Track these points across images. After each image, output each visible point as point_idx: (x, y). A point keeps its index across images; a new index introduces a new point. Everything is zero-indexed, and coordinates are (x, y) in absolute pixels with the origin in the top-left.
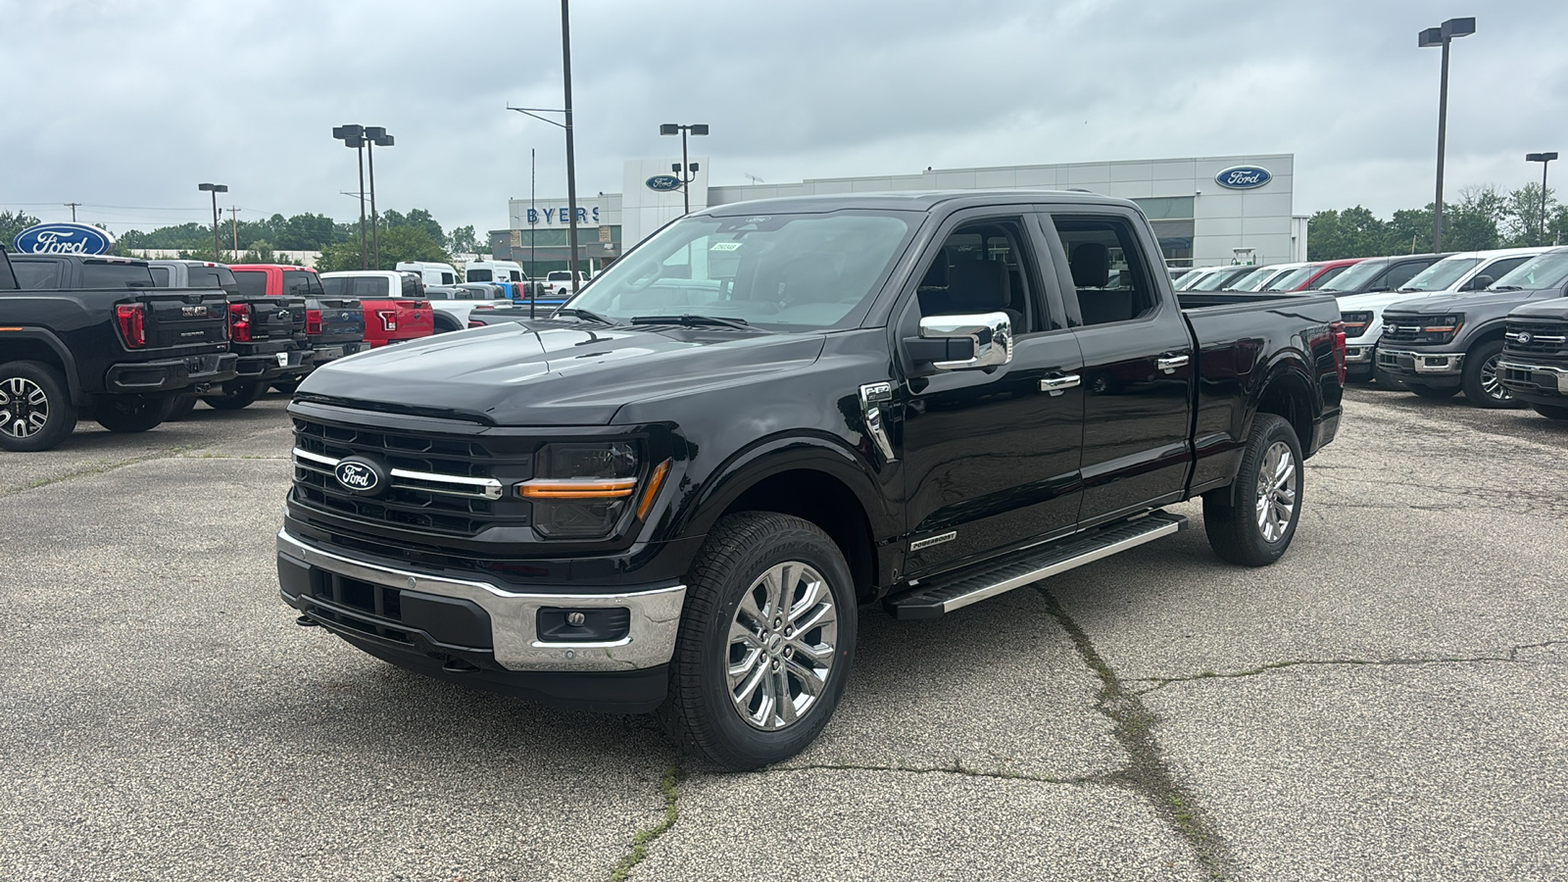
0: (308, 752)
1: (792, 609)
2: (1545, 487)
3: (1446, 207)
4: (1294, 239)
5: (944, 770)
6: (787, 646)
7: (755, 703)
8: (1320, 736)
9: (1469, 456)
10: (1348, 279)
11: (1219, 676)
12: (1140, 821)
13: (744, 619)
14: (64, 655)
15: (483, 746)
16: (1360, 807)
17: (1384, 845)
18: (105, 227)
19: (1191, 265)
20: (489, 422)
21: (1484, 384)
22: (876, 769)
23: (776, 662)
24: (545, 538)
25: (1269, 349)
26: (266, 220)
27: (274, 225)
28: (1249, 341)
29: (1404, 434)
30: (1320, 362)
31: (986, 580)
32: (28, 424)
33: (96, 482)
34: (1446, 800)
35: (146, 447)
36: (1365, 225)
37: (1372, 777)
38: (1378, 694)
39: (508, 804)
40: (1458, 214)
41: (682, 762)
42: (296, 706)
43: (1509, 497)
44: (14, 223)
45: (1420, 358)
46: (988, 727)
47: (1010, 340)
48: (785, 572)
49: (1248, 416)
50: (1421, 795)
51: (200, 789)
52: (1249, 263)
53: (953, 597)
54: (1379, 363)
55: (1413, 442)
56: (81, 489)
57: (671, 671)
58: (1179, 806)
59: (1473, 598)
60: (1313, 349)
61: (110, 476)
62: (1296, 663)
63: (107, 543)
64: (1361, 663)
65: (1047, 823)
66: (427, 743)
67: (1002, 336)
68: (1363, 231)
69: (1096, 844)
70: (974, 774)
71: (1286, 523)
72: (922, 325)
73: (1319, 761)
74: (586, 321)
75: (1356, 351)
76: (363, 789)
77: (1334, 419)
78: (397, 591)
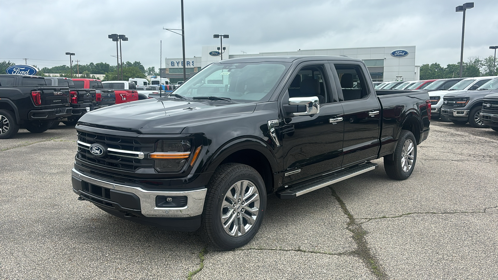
0: (81, 243)
1: (245, 196)
2: (495, 154)
3: (464, 63)
4: (415, 73)
5: (295, 250)
6: (243, 208)
7: (231, 228)
8: (421, 239)
9: (470, 144)
10: (432, 86)
11: (388, 217)
12: (360, 269)
13: (228, 199)
14: (3, 208)
15: (140, 241)
16: (434, 264)
17: (442, 278)
18: (36, 66)
19: (383, 81)
20: (139, 133)
21: (475, 120)
22: (272, 250)
23: (239, 214)
24: (159, 172)
25: (406, 109)
26: (88, 65)
27: (91, 66)
28: (399, 106)
29: (450, 136)
30: (423, 112)
31: (311, 185)
32: (3, 130)
33: (23, 149)
34: (463, 262)
35: (42, 138)
36: (438, 69)
37: (438, 253)
38: (440, 224)
39: (146, 262)
40: (468, 66)
41: (207, 247)
42: (79, 227)
43: (483, 157)
44: (7, 65)
45: (455, 112)
46: (310, 235)
47: (319, 106)
48: (242, 184)
49: (399, 131)
50: (454, 260)
51: (42, 256)
52: (401, 81)
53: (299, 191)
54: (442, 113)
55: (452, 139)
56: (18, 152)
57: (202, 217)
58: (373, 263)
59: (472, 191)
60: (420, 109)
61: (28, 147)
62: (413, 213)
63: (24, 170)
64: (435, 213)
65: (328, 269)
66: (122, 240)
67: (316, 104)
68: (437, 71)
69: (345, 277)
70: (305, 252)
71: (411, 166)
72: (289, 100)
73: (420, 247)
74: (178, 98)
75: (435, 109)
76: (98, 256)
77: (427, 131)
78: (109, 189)
